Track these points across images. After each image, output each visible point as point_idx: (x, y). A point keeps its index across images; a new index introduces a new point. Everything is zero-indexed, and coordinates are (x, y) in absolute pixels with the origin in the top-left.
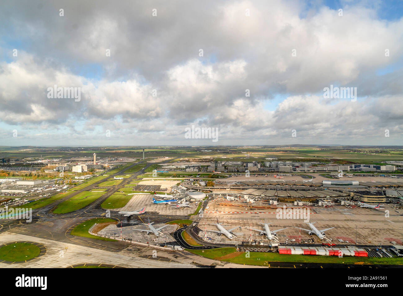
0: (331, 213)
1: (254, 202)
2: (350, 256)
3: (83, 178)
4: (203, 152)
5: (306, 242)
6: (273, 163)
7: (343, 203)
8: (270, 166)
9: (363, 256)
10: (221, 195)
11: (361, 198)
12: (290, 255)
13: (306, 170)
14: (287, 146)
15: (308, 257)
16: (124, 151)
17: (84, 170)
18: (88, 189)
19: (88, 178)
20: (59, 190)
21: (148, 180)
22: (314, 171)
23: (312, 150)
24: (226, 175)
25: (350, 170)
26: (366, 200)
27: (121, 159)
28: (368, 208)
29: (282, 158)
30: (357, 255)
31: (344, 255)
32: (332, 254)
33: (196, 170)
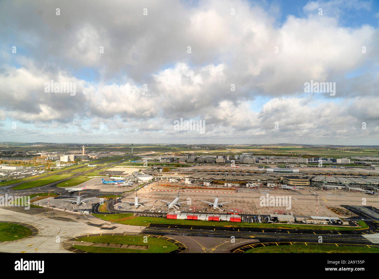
0: (250, 193)
1: (191, 183)
2: (226, 221)
3: (64, 166)
4: (192, 148)
5: (199, 211)
7: (268, 185)
8: (239, 159)
9: (237, 221)
10: (167, 178)
11: (288, 181)
12: (176, 219)
13: (268, 162)
14: (274, 145)
15: (188, 221)
17: (70, 160)
18: (59, 174)
19: (69, 166)
20: (34, 174)
21: (119, 167)
22: (275, 163)
24: (191, 165)
25: (309, 163)
26: (291, 183)
27: (112, 153)
28: (287, 189)
29: (258, 153)
30: (232, 220)
31: (221, 220)
32: (211, 220)
33: (169, 161)
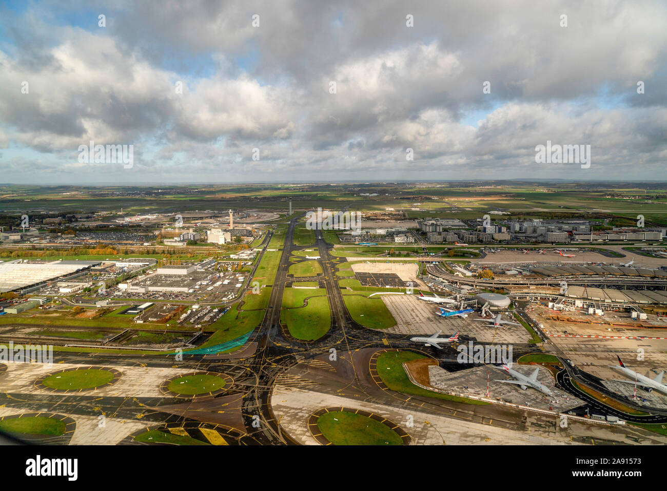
6: (526, 225)
13: (592, 239)
16: (233, 195)
17: (226, 240)
19: (252, 256)
20: (238, 286)
21: (360, 262)
22: (604, 240)
23: (534, 192)
24: (473, 251)
25: (664, 240)
27: (254, 214)
33: (412, 239)
